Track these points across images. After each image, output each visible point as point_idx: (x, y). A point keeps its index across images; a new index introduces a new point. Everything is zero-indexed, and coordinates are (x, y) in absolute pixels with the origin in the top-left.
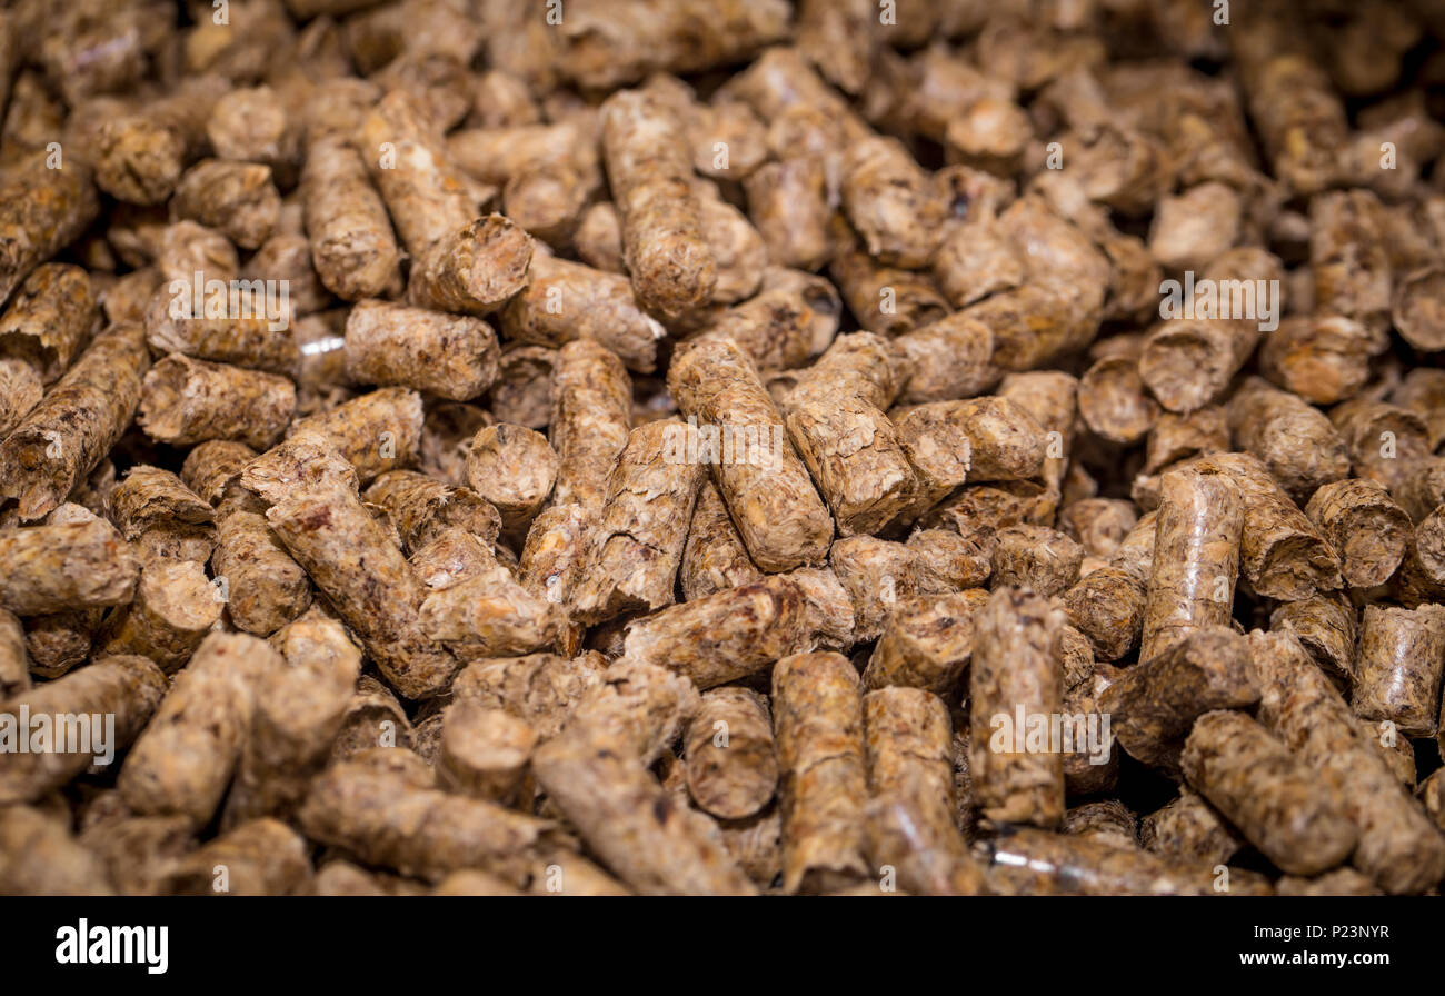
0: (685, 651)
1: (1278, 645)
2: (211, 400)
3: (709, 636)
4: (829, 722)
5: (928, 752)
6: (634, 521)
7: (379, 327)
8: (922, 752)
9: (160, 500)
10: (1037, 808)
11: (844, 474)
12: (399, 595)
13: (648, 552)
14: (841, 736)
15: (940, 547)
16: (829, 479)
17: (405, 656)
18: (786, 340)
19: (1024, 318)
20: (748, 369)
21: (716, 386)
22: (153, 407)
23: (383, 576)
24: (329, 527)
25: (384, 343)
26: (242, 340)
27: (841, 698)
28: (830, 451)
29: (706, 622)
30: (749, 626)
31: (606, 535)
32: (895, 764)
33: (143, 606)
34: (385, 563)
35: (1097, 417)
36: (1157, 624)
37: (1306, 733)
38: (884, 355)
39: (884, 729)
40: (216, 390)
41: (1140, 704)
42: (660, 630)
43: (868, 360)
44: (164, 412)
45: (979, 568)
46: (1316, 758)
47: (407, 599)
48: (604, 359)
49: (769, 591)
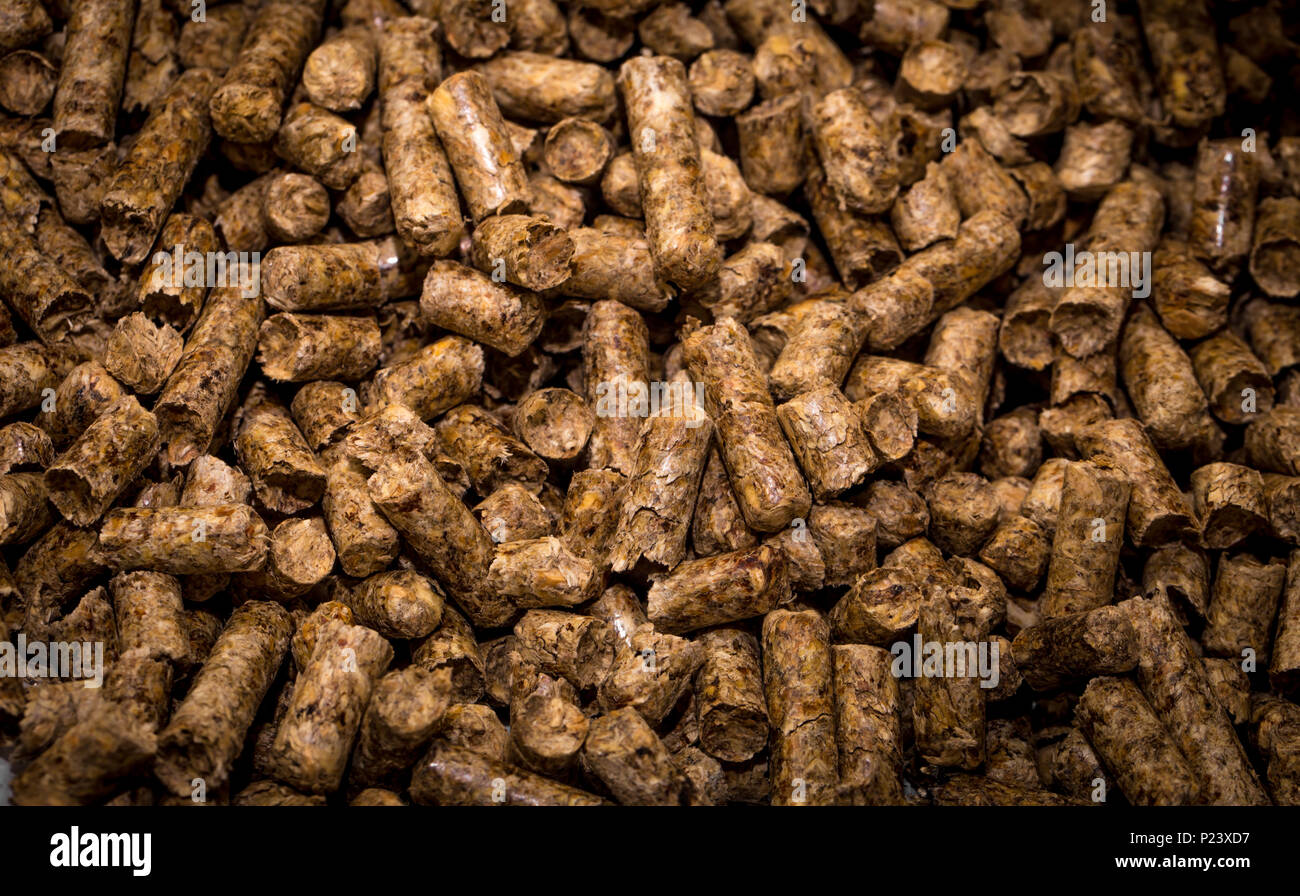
0: (696, 607)
1: (1154, 613)
2: (317, 356)
3: (714, 599)
4: (806, 687)
5: (881, 708)
6: (658, 499)
7: (449, 294)
8: (877, 708)
9: (283, 464)
10: (965, 762)
11: (822, 465)
12: (473, 558)
13: (667, 526)
14: (817, 698)
15: (892, 507)
16: (811, 466)
17: (478, 602)
18: (771, 292)
19: (959, 270)
20: (745, 352)
21: (720, 371)
22: (269, 348)
23: (461, 545)
24: (420, 510)
25: (454, 308)
26: (339, 294)
27: (816, 660)
28: (811, 445)
29: (713, 587)
30: (746, 594)
31: (634, 508)
32: (857, 719)
33: (274, 567)
34: (464, 533)
35: (1013, 352)
36: (1060, 585)
37: (1172, 700)
38: (850, 327)
39: (849, 685)
40: (321, 348)
41: (1045, 661)
42: (675, 589)
43: (837, 334)
44: (277, 354)
45: (920, 523)
46: (1179, 725)
47: (480, 560)
48: (628, 319)
49: (761, 565)
